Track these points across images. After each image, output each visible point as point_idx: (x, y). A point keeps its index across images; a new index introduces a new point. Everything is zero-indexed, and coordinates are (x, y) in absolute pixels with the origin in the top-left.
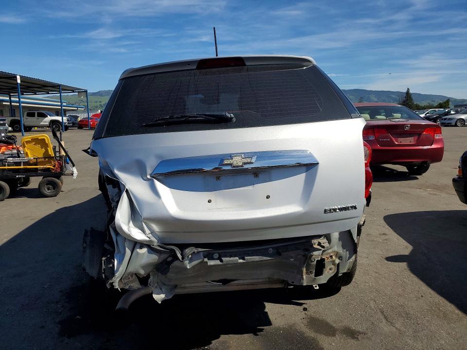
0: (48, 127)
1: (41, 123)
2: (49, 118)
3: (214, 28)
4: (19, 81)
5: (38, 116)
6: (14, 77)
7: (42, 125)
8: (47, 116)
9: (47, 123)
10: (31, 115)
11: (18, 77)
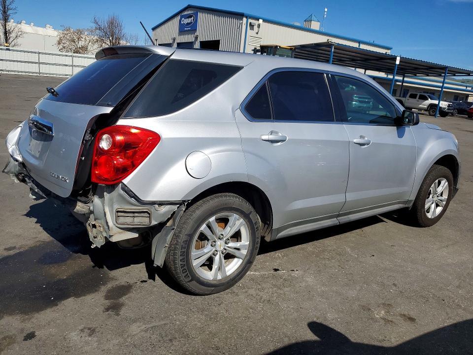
0: (426, 110)
1: (420, 106)
2: (430, 101)
3: (141, 22)
4: (398, 62)
5: (419, 99)
6: (394, 59)
7: (420, 107)
8: (427, 99)
9: (426, 106)
10: (413, 96)
11: (398, 59)
